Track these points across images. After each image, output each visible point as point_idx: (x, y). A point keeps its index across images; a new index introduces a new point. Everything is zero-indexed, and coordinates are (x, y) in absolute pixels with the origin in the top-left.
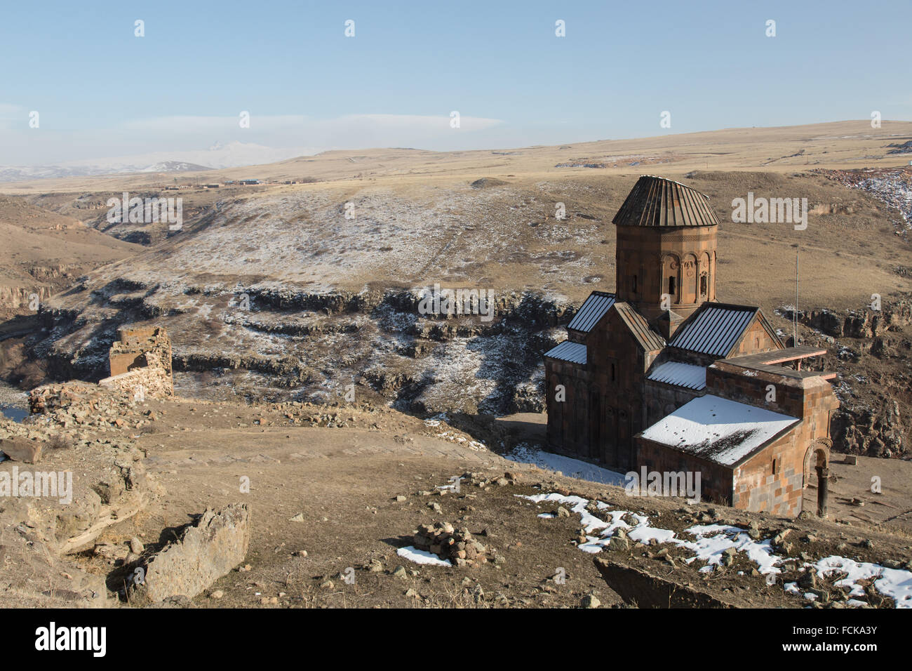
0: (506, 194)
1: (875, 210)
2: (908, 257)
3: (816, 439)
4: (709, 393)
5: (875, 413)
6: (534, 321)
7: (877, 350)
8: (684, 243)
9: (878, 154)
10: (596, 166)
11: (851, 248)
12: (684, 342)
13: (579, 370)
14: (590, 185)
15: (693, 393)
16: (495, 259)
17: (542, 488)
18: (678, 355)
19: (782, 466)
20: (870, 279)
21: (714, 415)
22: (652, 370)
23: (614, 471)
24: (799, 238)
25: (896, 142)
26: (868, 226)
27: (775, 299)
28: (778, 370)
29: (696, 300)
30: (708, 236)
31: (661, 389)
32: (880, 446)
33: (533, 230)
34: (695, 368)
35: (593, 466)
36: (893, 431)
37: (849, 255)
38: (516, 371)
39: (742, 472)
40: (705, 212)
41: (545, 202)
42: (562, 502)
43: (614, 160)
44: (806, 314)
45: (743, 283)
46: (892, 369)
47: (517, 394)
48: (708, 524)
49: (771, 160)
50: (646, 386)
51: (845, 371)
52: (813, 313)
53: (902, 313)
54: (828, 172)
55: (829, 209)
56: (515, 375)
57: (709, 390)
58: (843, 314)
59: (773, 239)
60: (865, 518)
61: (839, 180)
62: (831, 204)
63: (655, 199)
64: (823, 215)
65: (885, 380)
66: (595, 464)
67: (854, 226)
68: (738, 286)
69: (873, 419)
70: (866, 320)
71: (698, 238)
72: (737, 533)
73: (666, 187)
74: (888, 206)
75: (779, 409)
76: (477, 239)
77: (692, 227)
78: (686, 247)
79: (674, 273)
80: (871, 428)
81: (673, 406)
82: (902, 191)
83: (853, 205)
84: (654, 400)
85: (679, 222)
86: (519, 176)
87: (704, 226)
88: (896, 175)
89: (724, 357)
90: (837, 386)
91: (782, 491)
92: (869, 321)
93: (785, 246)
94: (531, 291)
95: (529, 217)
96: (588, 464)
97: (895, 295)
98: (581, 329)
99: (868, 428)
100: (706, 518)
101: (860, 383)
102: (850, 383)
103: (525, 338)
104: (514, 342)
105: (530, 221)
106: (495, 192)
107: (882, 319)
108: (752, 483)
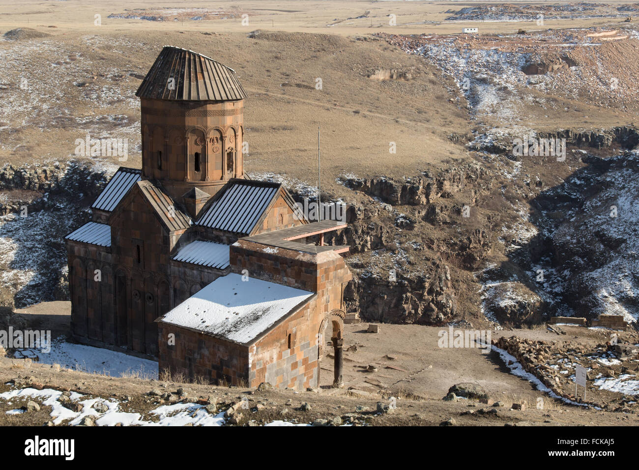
0: (47, 48)
1: (432, 77)
2: (460, 124)
3: (330, 311)
4: (233, 271)
5: (429, 278)
6: (82, 195)
7: (431, 217)
8: (209, 118)
9: (436, 19)
10: (154, 19)
11: (409, 115)
12: (211, 220)
13: (103, 253)
14: (145, 42)
15: (218, 273)
16: (35, 123)
17: (16, 384)
18: (205, 234)
19: (297, 340)
20: (426, 146)
21: (236, 294)
22: (178, 250)
23: (142, 358)
24: (361, 104)
25: (453, 8)
26: (426, 92)
27: (337, 167)
28: (296, 246)
29: (222, 177)
30: (233, 110)
31: (187, 270)
32: (433, 310)
33: (79, 91)
34: (221, 246)
35: (120, 354)
36: (444, 296)
37: (407, 122)
38: (61, 252)
39: (257, 348)
40: (229, 87)
41: (92, 58)
42: (34, 397)
43: (175, 12)
44: (365, 182)
45: (306, 150)
46: (443, 235)
47: (63, 279)
48: (174, 403)
49: (337, 21)
50: (172, 267)
51: (401, 239)
52: (372, 181)
53: (453, 180)
54: (389, 36)
55: (390, 74)
56: (60, 257)
57: (233, 269)
58: (399, 182)
59: (335, 105)
60: (376, 383)
61: (399, 44)
62: (391, 70)
63: (178, 72)
64: (384, 81)
65: (438, 246)
66: (123, 352)
67: (412, 93)
68: (300, 154)
69: (427, 285)
70: (421, 187)
71: (223, 113)
72: (196, 409)
73: (189, 59)
74: (443, 73)
75: (296, 285)
76: (11, 100)
77: (216, 102)
78: (211, 122)
79: (198, 149)
80: (426, 294)
81: (198, 286)
82: (456, 59)
83: (412, 71)
84: (180, 281)
85: (203, 96)
86: (63, 26)
87: (228, 100)
88: (451, 42)
89: (247, 235)
90: (395, 254)
91: (299, 363)
92: (423, 188)
93: (347, 112)
94: (78, 161)
95: (75, 76)
96: (115, 353)
97: (448, 162)
98: (107, 209)
99: (422, 295)
100: (173, 398)
101: (415, 249)
102: (406, 250)
103: (71, 214)
104: (59, 219)
105: (76, 81)
106: (32, 45)
107: (435, 186)
108: (268, 359)
